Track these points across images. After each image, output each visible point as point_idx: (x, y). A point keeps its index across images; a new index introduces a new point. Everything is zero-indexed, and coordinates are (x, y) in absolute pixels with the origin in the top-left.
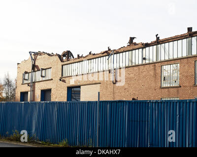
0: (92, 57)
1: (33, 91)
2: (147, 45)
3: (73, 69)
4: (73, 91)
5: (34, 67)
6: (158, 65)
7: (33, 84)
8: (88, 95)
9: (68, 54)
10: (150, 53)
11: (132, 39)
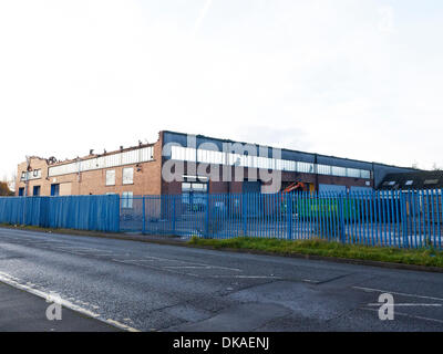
0: (68, 162)
1: (28, 187)
2: (99, 156)
3: (54, 171)
4: (55, 187)
5: (29, 168)
6: (104, 170)
7: (27, 182)
8: (64, 191)
9: (52, 159)
10: (101, 162)
11: (91, 151)
